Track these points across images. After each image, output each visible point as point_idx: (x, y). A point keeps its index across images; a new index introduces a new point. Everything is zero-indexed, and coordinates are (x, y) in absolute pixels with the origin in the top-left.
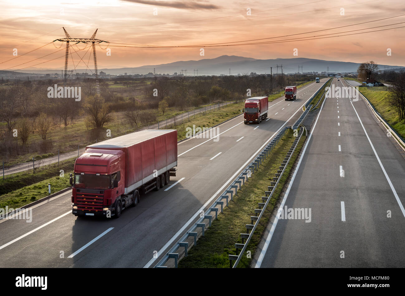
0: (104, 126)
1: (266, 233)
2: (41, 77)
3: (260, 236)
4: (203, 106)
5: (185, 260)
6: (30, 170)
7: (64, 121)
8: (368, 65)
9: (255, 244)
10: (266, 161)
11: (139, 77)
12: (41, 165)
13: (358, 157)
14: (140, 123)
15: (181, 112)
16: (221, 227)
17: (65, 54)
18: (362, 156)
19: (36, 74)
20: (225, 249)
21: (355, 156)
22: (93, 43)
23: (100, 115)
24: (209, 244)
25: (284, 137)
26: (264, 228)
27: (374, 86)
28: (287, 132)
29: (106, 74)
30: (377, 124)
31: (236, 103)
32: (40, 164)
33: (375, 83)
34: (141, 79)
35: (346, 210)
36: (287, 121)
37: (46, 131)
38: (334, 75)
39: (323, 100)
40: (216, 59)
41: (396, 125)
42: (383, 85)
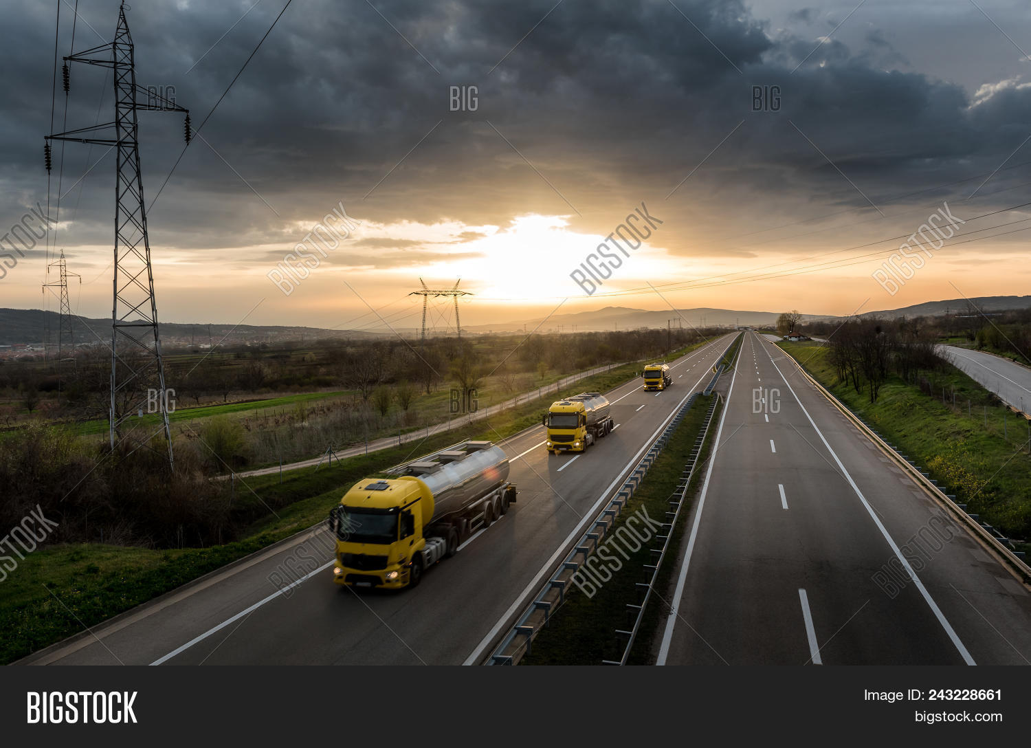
7: (426, 388)
8: (789, 315)
12: (408, 440)
15: (564, 376)
17: (423, 309)
18: (796, 428)
22: (455, 295)
23: (470, 381)
27: (799, 341)
30: (810, 388)
32: (406, 439)
33: (799, 337)
35: (786, 496)
36: (696, 385)
37: (408, 399)
38: (746, 328)
40: (598, 311)
41: (836, 389)
42: (810, 340)
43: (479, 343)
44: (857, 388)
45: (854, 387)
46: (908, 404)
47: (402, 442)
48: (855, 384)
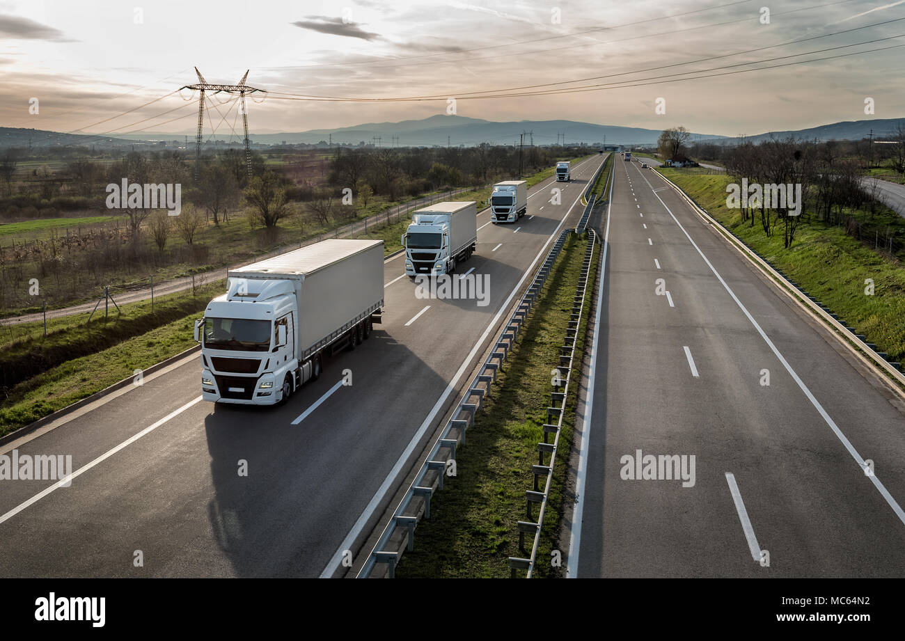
0: (277, 224)
1: (582, 391)
2: (153, 146)
3: (575, 397)
4: (425, 195)
5: (471, 431)
6: (188, 290)
7: (213, 215)
8: (675, 133)
9: (571, 409)
10: (548, 282)
11: (305, 148)
12: (204, 282)
13: (690, 278)
14: (332, 221)
15: (393, 204)
16: (512, 383)
17: (198, 109)
18: (695, 277)
19: (144, 142)
20: (527, 416)
21: (684, 276)
22: (242, 92)
23: (272, 207)
24: (500, 408)
25: (566, 245)
26: (577, 385)
27: (684, 166)
28: (568, 238)
29: (254, 143)
30: (706, 228)
31: (475, 191)
32: (201, 280)
33: (685, 162)
34: (309, 151)
35: (695, 360)
36: (563, 220)
37: (193, 230)
38: (614, 149)
39: (610, 189)
40: (425, 120)
41: (738, 229)
42: (697, 165)
43: (271, 157)
44: (766, 229)
45: (761, 227)
46: (832, 251)
47: (196, 284)
48: (763, 223)
